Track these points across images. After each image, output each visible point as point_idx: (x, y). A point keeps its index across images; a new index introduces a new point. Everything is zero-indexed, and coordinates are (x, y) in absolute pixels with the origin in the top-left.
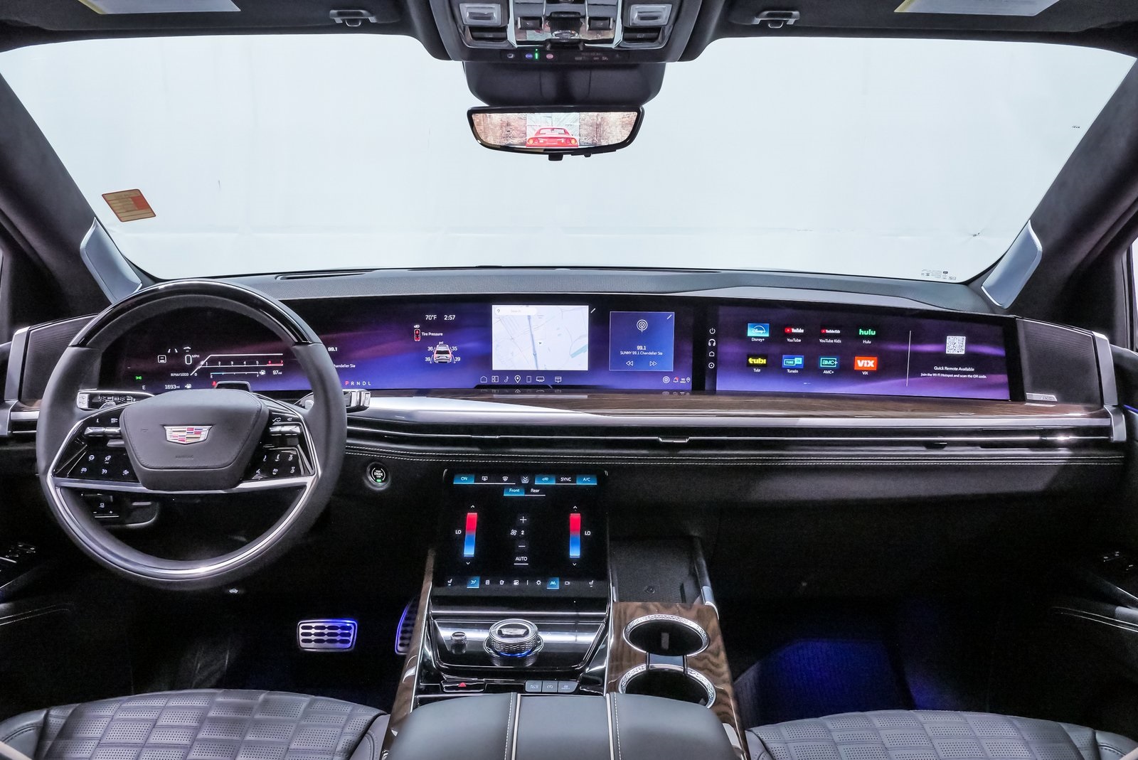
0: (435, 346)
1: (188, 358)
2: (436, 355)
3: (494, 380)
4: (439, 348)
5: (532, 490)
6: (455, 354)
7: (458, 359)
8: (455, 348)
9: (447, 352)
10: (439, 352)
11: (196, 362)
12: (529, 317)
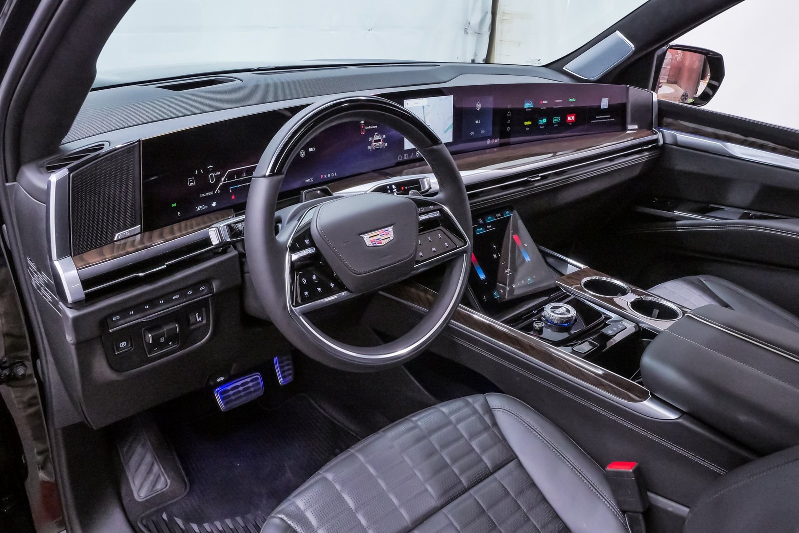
0: (373, 137)
1: (212, 176)
2: (374, 144)
3: (406, 157)
4: (376, 138)
5: (488, 227)
6: (385, 141)
7: (386, 144)
8: (384, 136)
9: (379, 141)
10: (376, 141)
11: (218, 179)
12: (423, 107)
